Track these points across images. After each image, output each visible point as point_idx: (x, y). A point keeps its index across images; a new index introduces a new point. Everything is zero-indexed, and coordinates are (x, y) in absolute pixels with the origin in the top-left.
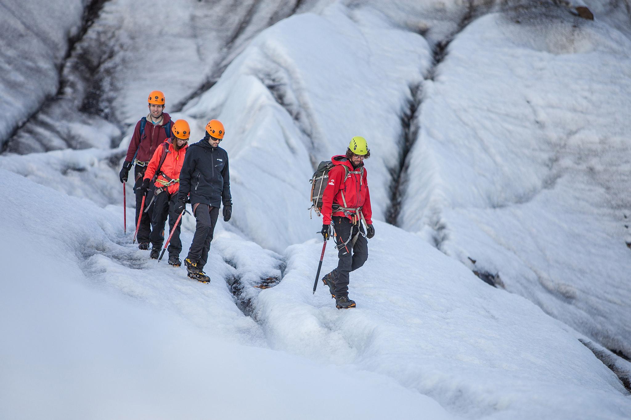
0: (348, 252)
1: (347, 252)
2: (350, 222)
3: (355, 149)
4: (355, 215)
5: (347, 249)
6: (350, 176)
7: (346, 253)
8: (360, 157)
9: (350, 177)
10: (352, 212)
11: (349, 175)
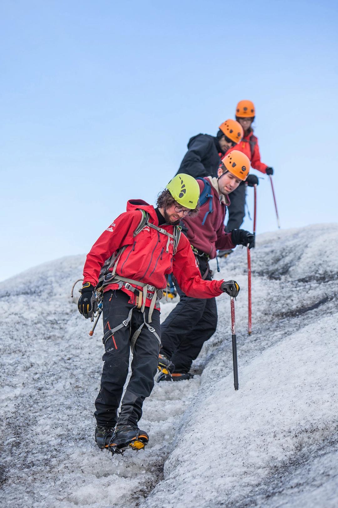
0: (116, 348)
1: (114, 348)
2: (129, 302)
3: (181, 195)
4: (141, 293)
5: (115, 342)
6: (149, 230)
7: (112, 349)
8: (184, 211)
9: (147, 231)
10: (136, 286)
11: (147, 227)
